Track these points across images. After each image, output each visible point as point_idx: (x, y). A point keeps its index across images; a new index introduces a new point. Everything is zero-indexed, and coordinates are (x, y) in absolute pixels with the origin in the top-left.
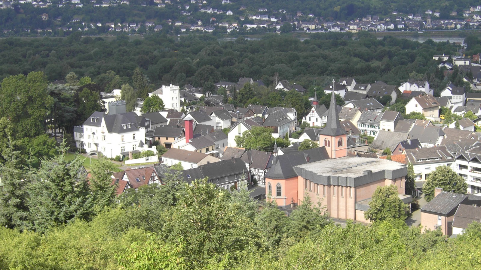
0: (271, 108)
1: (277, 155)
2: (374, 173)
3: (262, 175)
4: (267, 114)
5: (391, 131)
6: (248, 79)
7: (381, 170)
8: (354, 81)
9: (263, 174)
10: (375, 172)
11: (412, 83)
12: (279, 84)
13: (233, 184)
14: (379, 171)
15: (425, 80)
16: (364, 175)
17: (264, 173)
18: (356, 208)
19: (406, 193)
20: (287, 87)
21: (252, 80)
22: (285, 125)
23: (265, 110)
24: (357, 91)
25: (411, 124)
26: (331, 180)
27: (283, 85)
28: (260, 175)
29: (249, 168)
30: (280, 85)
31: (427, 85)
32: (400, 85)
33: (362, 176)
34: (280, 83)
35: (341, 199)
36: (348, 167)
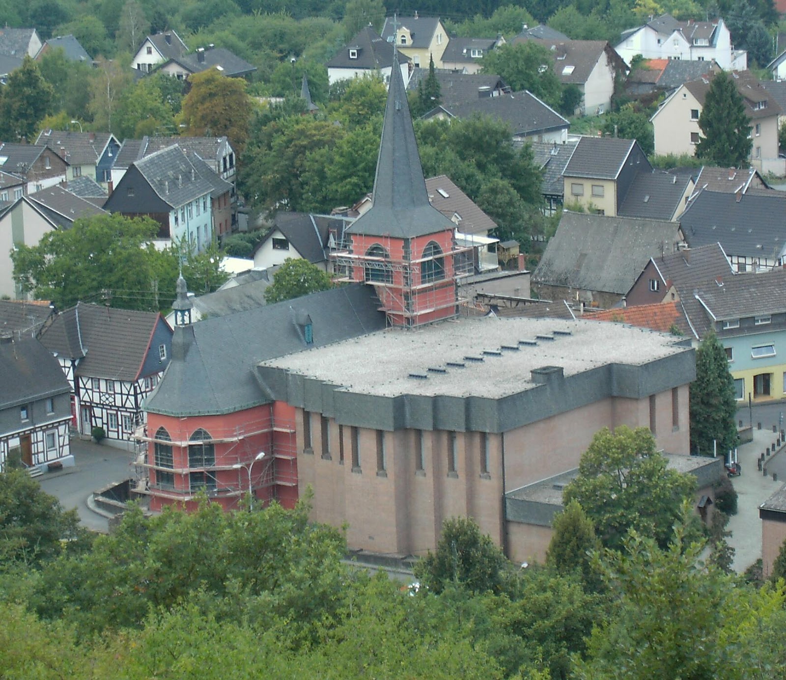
0: (132, 142)
1: (187, 321)
2: (573, 376)
3: (128, 405)
4: (119, 165)
5: (606, 214)
6: (18, 33)
7: (599, 364)
8: (439, 30)
9: (132, 398)
10: (575, 372)
11: (663, 31)
12: (144, 50)
13: (15, 443)
14: (590, 366)
15: (713, 18)
16: (534, 385)
17: (136, 395)
18: (510, 517)
19: (694, 451)
20: (181, 59)
21: (34, 37)
22: (194, 204)
23: (106, 152)
24: (459, 67)
25: (680, 187)
26: (407, 409)
27: (162, 51)
28: (119, 403)
29: (71, 377)
30: (149, 52)
31: (723, 35)
32: (619, 40)
33: (526, 392)
34: (149, 44)
35: (449, 482)
36: (467, 359)
